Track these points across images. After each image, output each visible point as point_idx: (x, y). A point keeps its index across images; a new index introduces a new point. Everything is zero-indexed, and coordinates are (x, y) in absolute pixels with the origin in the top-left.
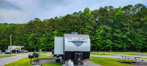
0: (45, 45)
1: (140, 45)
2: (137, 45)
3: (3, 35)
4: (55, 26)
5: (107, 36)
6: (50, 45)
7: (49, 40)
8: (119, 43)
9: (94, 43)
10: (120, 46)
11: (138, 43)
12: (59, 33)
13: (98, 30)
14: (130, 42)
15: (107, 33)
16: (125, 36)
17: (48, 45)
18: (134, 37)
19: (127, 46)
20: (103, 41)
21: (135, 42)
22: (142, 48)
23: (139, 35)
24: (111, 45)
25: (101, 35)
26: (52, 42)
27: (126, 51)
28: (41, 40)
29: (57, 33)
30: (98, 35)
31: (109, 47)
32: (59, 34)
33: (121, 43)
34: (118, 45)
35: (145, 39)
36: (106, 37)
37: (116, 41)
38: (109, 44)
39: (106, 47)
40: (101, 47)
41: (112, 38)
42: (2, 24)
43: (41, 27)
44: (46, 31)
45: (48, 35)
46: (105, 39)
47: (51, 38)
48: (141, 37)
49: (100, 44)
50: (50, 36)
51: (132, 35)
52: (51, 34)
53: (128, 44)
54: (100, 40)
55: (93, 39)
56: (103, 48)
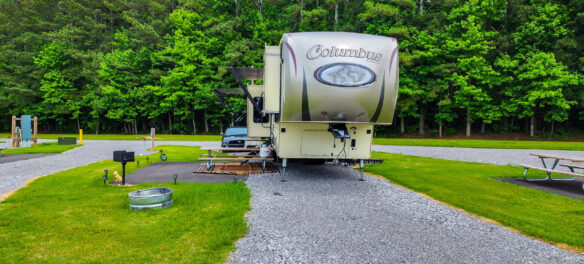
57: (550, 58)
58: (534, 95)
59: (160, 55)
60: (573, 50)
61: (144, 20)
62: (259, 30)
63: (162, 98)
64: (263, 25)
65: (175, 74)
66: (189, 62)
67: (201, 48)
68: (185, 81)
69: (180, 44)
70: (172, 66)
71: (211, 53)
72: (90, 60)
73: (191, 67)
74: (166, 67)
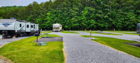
0: (40, 24)
1: (120, 24)
2: (117, 25)
3: (8, 16)
4: (49, 9)
5: (91, 16)
6: (44, 25)
7: (43, 21)
8: (102, 23)
9: (80, 22)
10: (102, 25)
11: (118, 22)
12: (52, 14)
13: (84, 11)
14: (112, 22)
15: (91, 14)
16: (106, 17)
17: (42, 25)
18: (115, 17)
19: (109, 25)
20: (88, 21)
21: (115, 22)
22: (122, 27)
23: (119, 15)
24: (95, 24)
25: (86, 16)
26: (46, 23)
27: (108, 30)
28: (37, 21)
29: (50, 14)
30: (83, 15)
31: (93, 27)
32: (51, 16)
33: (103, 23)
34: (101, 24)
35: (124, 19)
36: (90, 18)
37: (99, 21)
38: (92, 24)
39: (91, 27)
40: (87, 26)
41: (96, 18)
42: (12, 7)
43: (38, 9)
44: (41, 13)
45: (43, 16)
46: (90, 19)
47: (45, 18)
48: (121, 17)
49: (85, 23)
50: (44, 17)
51: (113, 15)
52: (45, 15)
53: (109, 24)
54: (85, 20)
55: (79, 19)
56: (88, 28)
57: (93, 20)
58: (92, 25)
59: (45, 19)
60: (96, 19)
61: (43, 14)
62: (59, 16)
63: (46, 25)
64: (60, 15)
65: (48, 22)
66: (50, 20)
67: (51, 18)
68: (49, 23)
69: (48, 18)
70: (47, 21)
71: (52, 19)
72: (35, 20)
73: (50, 21)
74: (46, 21)
